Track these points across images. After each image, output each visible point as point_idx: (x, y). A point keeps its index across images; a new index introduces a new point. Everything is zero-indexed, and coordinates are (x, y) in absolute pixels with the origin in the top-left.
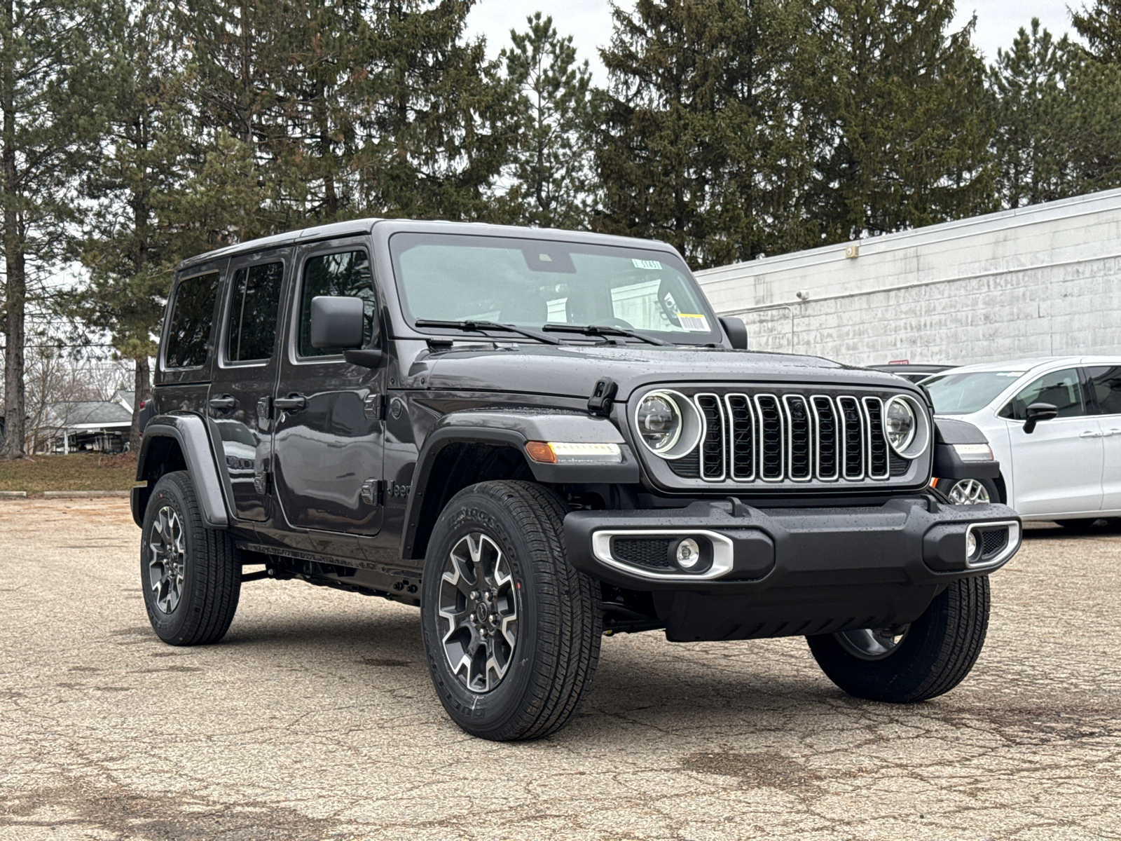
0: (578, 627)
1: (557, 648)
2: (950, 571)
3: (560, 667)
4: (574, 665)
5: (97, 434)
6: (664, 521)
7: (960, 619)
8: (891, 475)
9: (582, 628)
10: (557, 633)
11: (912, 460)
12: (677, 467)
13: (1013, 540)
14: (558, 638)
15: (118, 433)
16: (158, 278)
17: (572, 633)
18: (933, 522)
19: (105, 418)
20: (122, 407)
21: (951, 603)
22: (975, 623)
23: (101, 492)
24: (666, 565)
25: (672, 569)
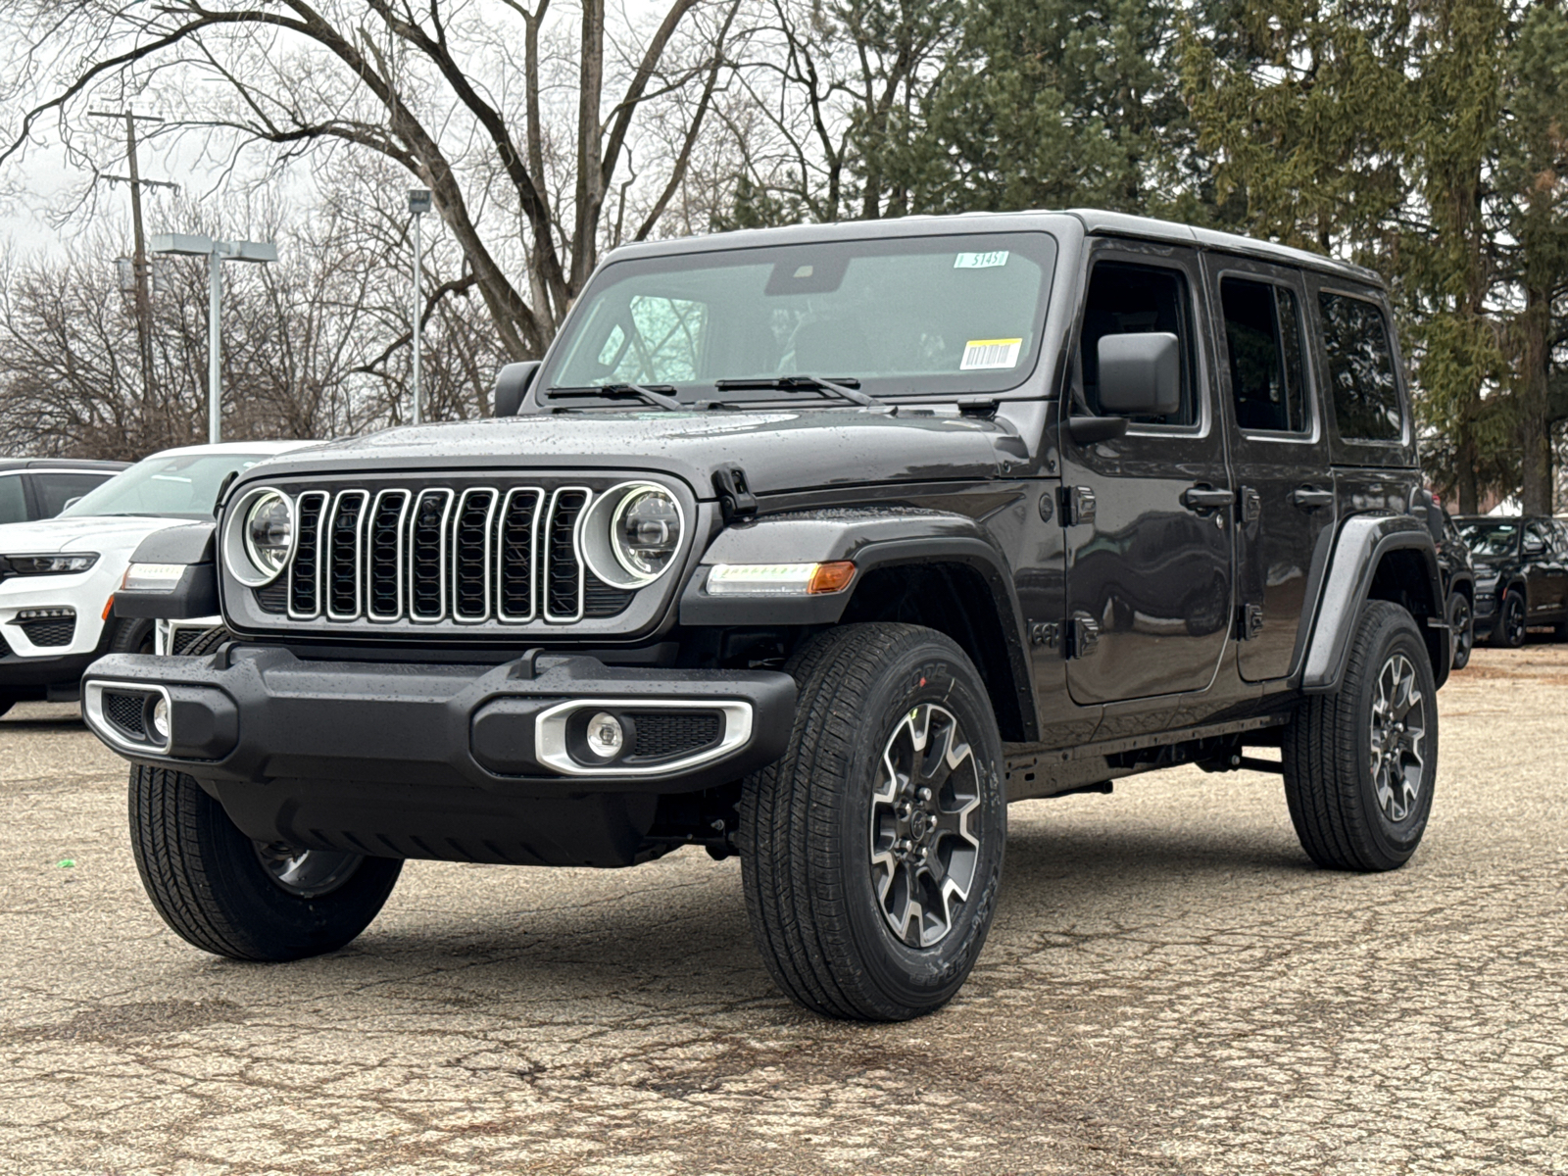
8: (586, 616)
9: (163, 812)
11: (635, 591)
12: (262, 596)
13: (735, 733)
24: (146, 731)
25: (143, 737)
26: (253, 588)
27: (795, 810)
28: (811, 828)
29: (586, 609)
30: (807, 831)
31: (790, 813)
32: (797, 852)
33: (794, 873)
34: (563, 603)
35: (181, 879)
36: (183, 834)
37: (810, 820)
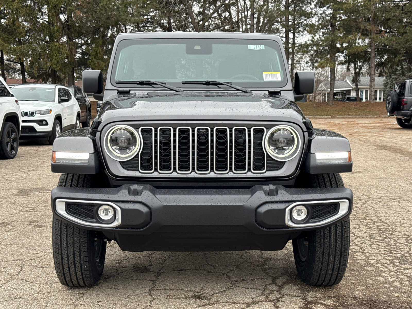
0: (71, 241)
1: (60, 251)
2: (277, 229)
3: (64, 260)
4: (71, 259)
5: (337, 93)
6: (90, 196)
7: (324, 249)
8: (267, 170)
9: (73, 242)
10: (59, 243)
11: (285, 162)
12: (126, 165)
13: (343, 210)
14: (60, 246)
15: (345, 92)
16: (334, 37)
17: (67, 243)
18: (264, 201)
19: (341, 87)
20: (347, 82)
21: (318, 240)
22: (335, 252)
23: (311, 117)
24: (93, 218)
25: (95, 220)
26: (120, 162)
27: (338, 229)
28: (344, 234)
29: (267, 168)
30: (342, 235)
31: (336, 230)
32: (339, 242)
33: (337, 249)
34: (259, 166)
35: (78, 265)
36: (82, 249)
37: (343, 232)
